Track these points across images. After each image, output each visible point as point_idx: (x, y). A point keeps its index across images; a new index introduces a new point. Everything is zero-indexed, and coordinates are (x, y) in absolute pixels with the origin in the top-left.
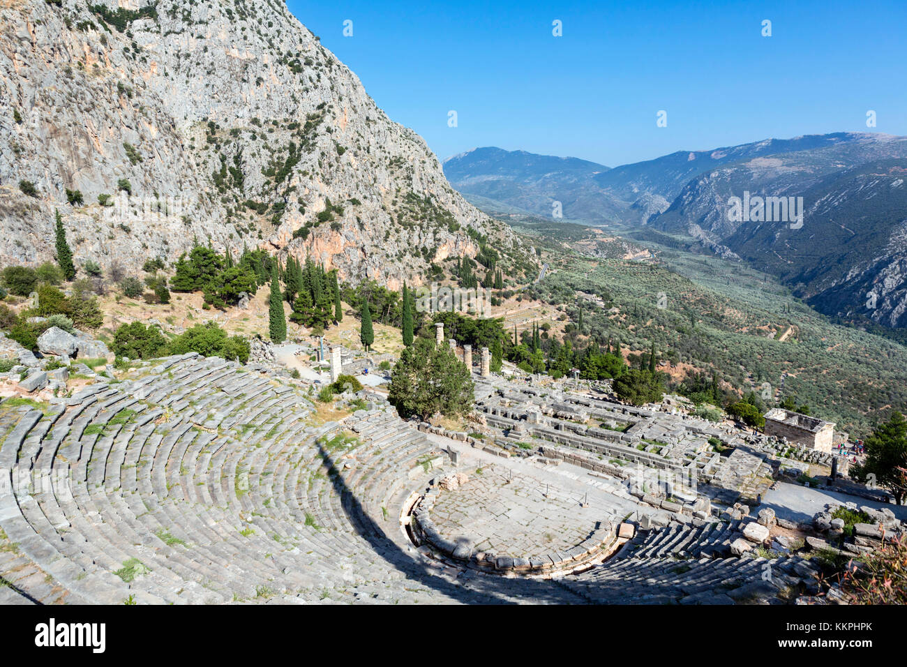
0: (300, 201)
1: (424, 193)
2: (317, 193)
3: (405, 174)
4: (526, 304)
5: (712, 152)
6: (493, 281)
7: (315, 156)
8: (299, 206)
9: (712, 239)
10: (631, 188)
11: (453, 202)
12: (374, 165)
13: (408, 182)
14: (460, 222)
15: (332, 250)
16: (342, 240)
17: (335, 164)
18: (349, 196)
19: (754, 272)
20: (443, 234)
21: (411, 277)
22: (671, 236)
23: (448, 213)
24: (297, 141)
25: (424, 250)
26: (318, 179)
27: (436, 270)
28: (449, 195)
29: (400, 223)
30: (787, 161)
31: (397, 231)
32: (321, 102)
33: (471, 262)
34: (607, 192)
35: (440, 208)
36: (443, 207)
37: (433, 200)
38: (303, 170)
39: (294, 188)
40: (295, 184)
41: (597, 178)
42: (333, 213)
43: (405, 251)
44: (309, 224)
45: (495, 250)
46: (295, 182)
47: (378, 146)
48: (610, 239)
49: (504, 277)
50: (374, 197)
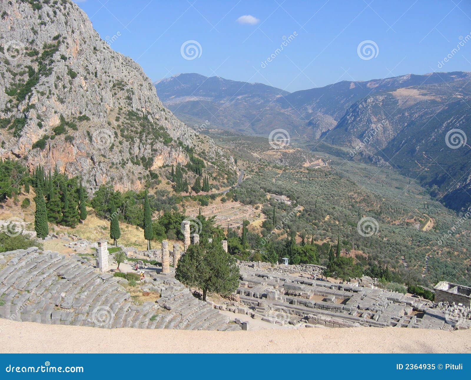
0: (39, 117)
1: (142, 111)
2: (53, 111)
3: (127, 95)
4: (230, 204)
5: (367, 82)
6: (202, 185)
7: (52, 79)
8: (37, 121)
9: (369, 151)
10: (306, 109)
11: (166, 119)
12: (101, 87)
13: (128, 101)
14: (172, 136)
15: (65, 159)
16: (75, 150)
17: (68, 85)
18: (81, 113)
19: (401, 177)
20: (159, 146)
21: (132, 182)
22: (338, 148)
23: (162, 128)
24: (36, 67)
25: (143, 159)
26: (54, 98)
27: (154, 175)
28: (162, 112)
29: (122, 136)
30: (422, 91)
31: (121, 143)
32: (56, 34)
33: (182, 169)
34: (288, 111)
35: (156, 123)
36: (158, 122)
37: (149, 117)
38: (41, 90)
39: (33, 106)
40: (34, 103)
41: (279, 100)
42: (67, 128)
43: (128, 160)
44: (46, 137)
45: (201, 159)
46: (34, 100)
47: (103, 71)
48: (291, 151)
49: (210, 182)
50: (101, 114)
